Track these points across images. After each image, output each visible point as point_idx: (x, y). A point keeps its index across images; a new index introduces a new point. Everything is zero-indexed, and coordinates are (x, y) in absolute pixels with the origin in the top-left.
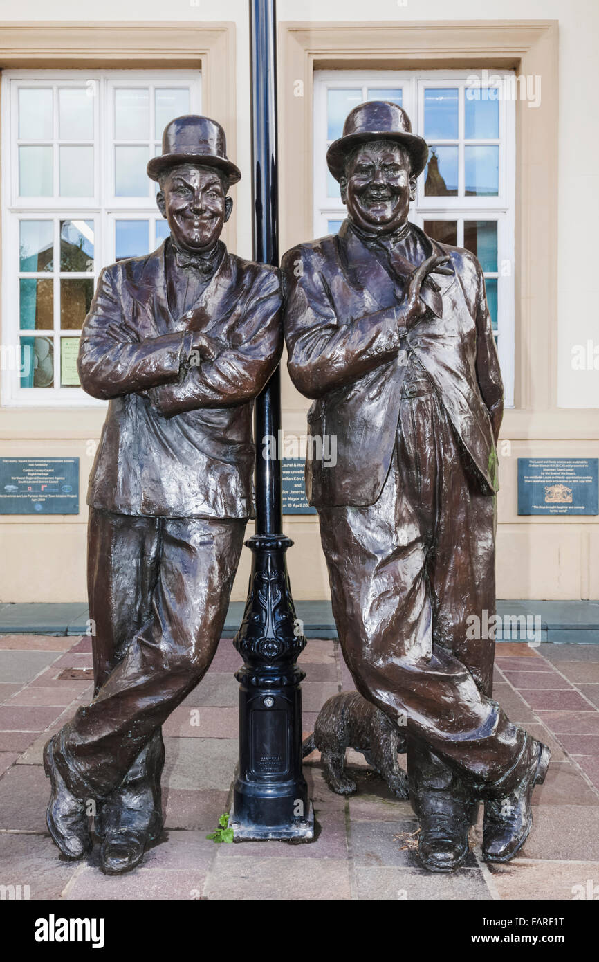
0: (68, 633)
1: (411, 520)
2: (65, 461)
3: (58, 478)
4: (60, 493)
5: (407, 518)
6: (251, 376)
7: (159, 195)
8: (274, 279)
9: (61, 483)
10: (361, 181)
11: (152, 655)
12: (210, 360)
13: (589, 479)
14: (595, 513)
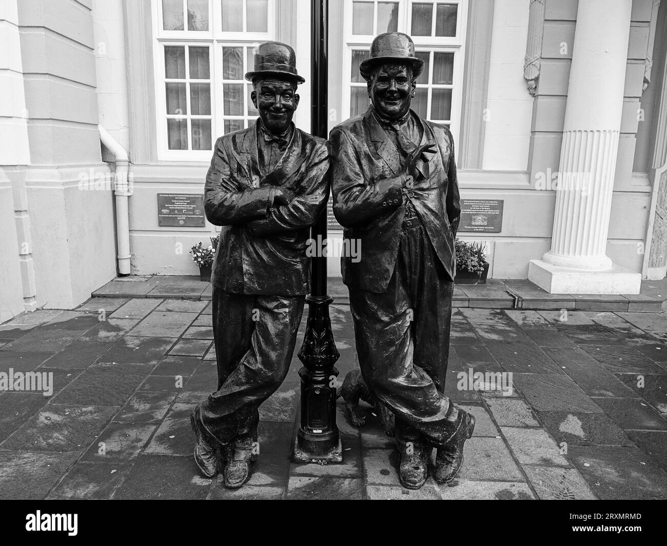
0: (201, 299)
1: (404, 299)
2: (196, 196)
3: (192, 206)
4: (194, 214)
5: (402, 298)
6: (310, 214)
7: (253, 93)
8: (325, 148)
9: (193, 210)
10: (381, 86)
11: (251, 374)
12: (285, 205)
13: (497, 212)
14: (500, 231)
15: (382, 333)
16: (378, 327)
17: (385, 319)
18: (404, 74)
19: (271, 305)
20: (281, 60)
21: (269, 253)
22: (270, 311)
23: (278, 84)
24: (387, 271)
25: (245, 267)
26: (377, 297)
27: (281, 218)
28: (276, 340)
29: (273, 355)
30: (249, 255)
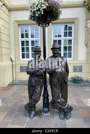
10: (54, 52)
11: (34, 99)
12: (39, 71)
13: (81, 68)
14: (82, 72)
15: (55, 92)
16: (55, 91)
17: (56, 90)
18: (58, 50)
19: (37, 87)
20: (38, 49)
21: (37, 79)
22: (37, 88)
23: (37, 52)
24: (56, 82)
25: (33, 81)
26: (55, 86)
27: (38, 73)
28: (38, 93)
29: (38, 96)
30: (33, 79)
